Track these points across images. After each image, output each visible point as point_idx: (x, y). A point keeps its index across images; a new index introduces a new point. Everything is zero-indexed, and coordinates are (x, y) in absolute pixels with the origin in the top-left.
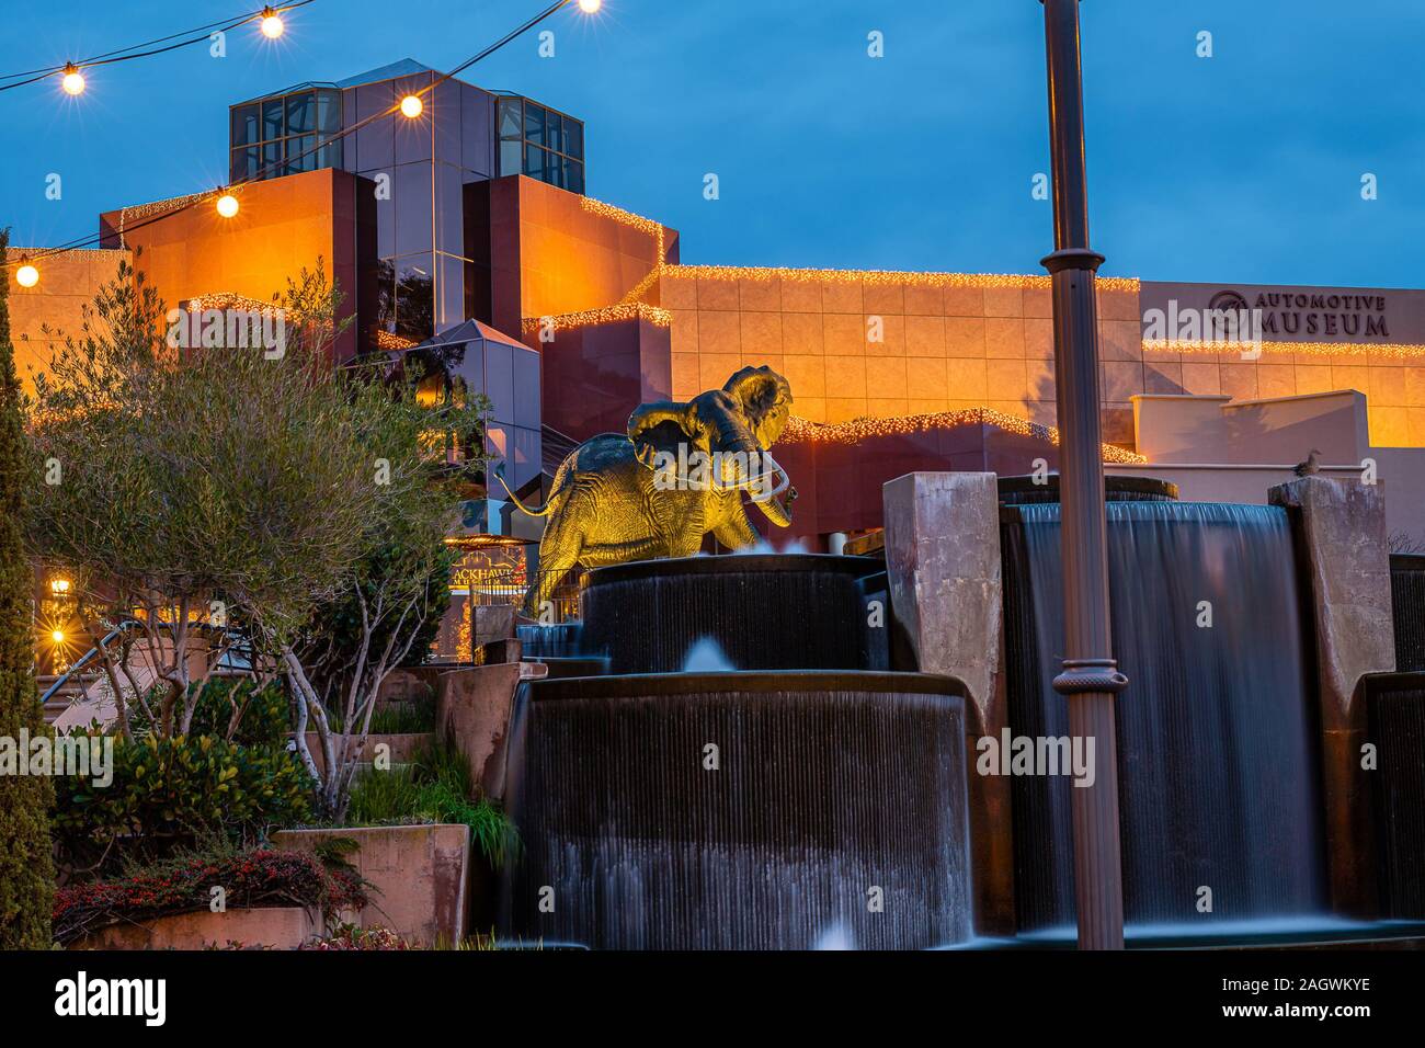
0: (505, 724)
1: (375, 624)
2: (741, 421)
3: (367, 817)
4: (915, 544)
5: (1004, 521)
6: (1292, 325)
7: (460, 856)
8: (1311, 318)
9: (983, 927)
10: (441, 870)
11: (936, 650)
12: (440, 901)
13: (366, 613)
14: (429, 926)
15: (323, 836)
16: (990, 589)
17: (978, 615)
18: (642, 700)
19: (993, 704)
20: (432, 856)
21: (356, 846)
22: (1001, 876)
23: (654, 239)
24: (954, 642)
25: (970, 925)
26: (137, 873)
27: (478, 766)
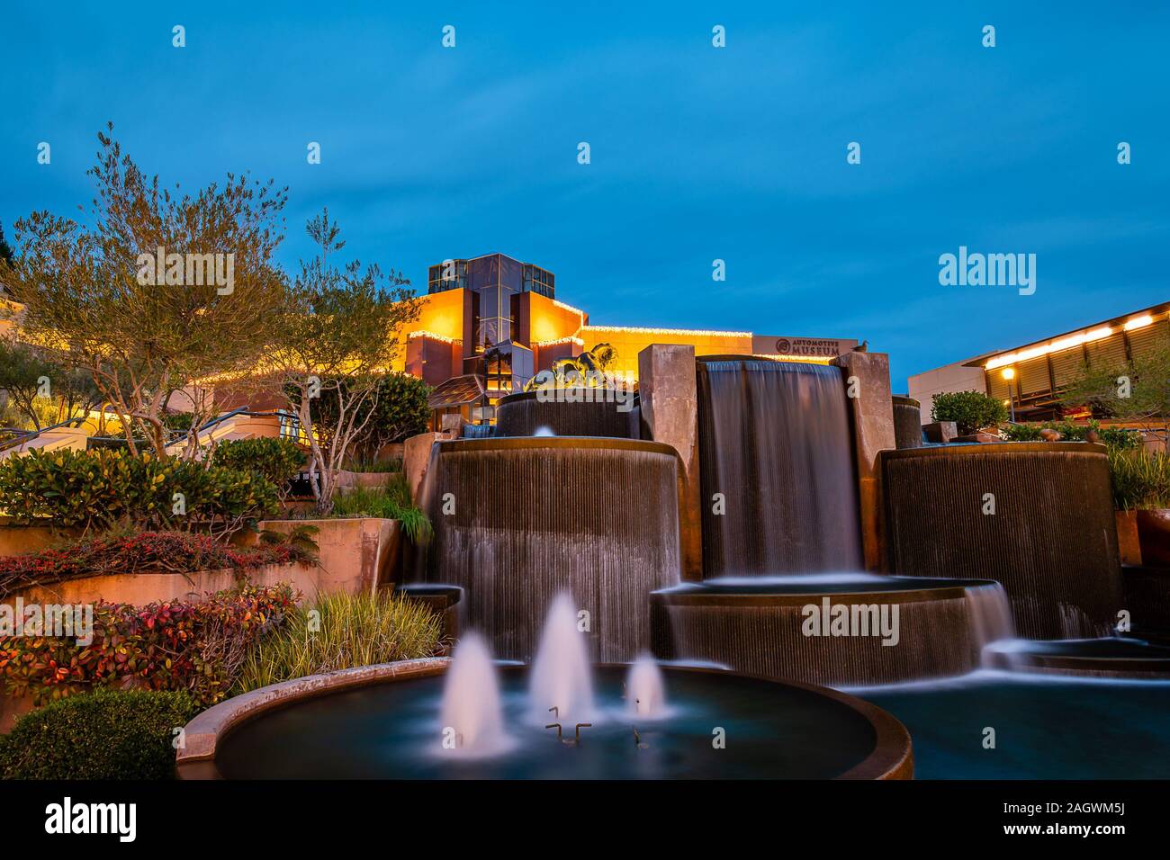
0: (427, 465)
1: (347, 407)
2: (597, 363)
4: (652, 379)
5: (699, 370)
6: (805, 350)
7: (378, 537)
8: (812, 349)
9: (686, 579)
10: (366, 545)
11: (662, 433)
12: (364, 564)
13: (341, 401)
14: (358, 578)
15: (299, 524)
16: (691, 403)
17: (684, 416)
18: (496, 451)
19: (692, 461)
20: (362, 536)
21: (317, 530)
22: (696, 552)
23: (580, 317)
24: (672, 429)
25: (678, 576)
27: (415, 488)
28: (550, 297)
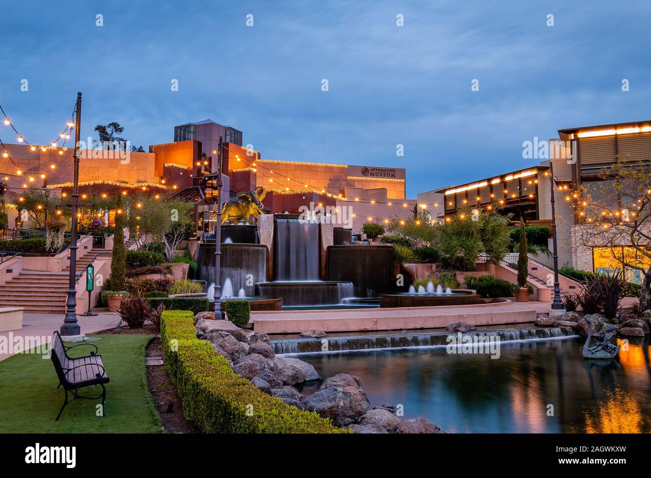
0: (197, 250)
3: (175, 262)
4: (260, 225)
6: (377, 174)
7: (187, 268)
8: (381, 173)
9: (266, 281)
10: (184, 270)
11: (263, 241)
12: (184, 273)
14: (182, 278)
15: (168, 265)
16: (271, 232)
19: (271, 249)
20: (183, 268)
21: (172, 266)
22: (271, 273)
24: (266, 239)
26: (138, 269)
27: (192, 255)
28: (240, 145)
